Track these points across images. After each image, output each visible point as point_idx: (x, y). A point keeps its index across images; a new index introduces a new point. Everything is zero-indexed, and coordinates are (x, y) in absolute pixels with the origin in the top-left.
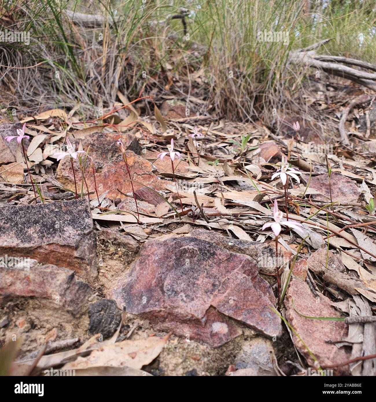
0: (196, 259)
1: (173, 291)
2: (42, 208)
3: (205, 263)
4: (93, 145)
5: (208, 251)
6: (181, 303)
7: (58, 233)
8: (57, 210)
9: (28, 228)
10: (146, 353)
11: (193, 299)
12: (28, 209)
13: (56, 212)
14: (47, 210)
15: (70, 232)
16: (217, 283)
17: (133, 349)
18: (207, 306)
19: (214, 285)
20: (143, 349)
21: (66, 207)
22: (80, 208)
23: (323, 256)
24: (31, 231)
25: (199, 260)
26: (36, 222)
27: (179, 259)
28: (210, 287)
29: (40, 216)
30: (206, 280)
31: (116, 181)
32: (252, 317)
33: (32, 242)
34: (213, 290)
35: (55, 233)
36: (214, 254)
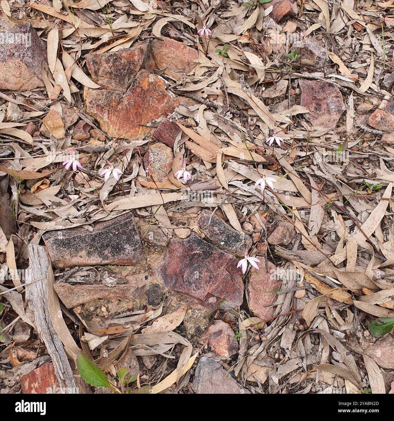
0: (201, 258)
1: (189, 282)
2: (108, 233)
3: (206, 260)
4: (111, 73)
5: (209, 252)
6: (193, 292)
7: (122, 252)
8: (117, 233)
9: (104, 250)
10: (177, 320)
11: (199, 289)
12: (100, 235)
13: (117, 234)
14: (111, 235)
15: (128, 249)
16: (212, 276)
17: (171, 318)
18: (206, 293)
19: (210, 277)
20: (176, 318)
21: (121, 228)
22: (130, 228)
23: (280, 233)
24: (106, 252)
25: (203, 259)
26: (108, 246)
27: (192, 260)
28: (208, 278)
29: (108, 240)
30: (206, 274)
31: (136, 113)
32: (229, 296)
33: (109, 259)
34: (210, 281)
35: (120, 251)
36: (212, 253)
